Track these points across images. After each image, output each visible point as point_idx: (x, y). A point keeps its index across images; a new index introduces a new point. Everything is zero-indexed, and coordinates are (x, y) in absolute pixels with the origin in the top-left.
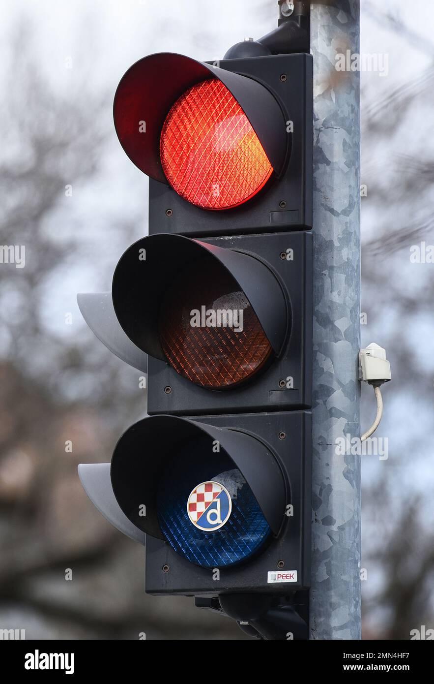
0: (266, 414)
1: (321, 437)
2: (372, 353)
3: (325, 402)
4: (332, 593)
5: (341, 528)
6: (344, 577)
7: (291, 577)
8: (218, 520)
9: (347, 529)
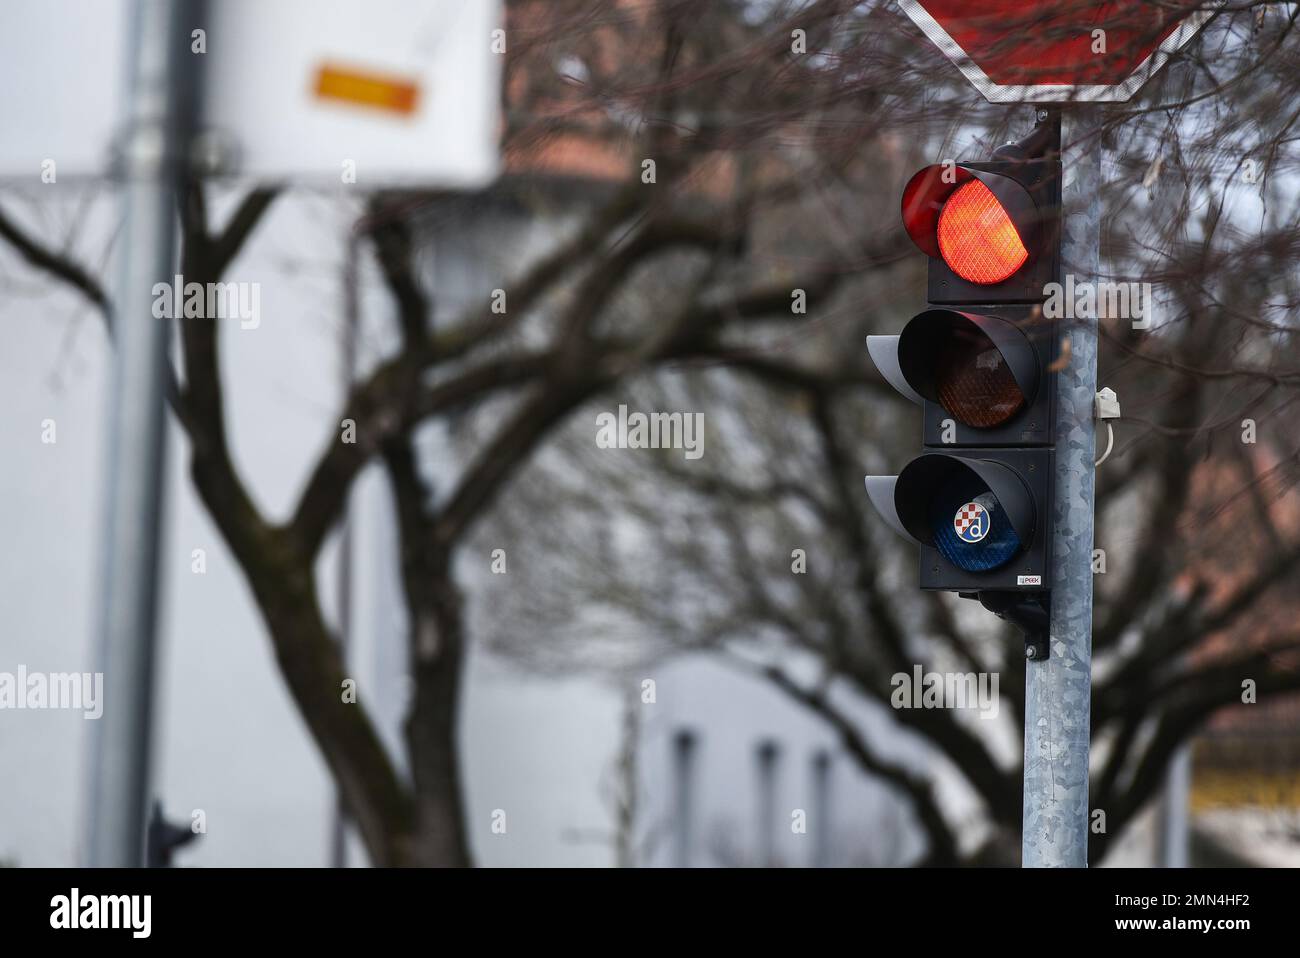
0: (1019, 450)
1: (1063, 465)
2: (1106, 395)
3: (1066, 436)
4: (1068, 590)
5: (1078, 538)
6: (1079, 578)
7: (1036, 580)
8: (979, 534)
9: (1082, 539)
